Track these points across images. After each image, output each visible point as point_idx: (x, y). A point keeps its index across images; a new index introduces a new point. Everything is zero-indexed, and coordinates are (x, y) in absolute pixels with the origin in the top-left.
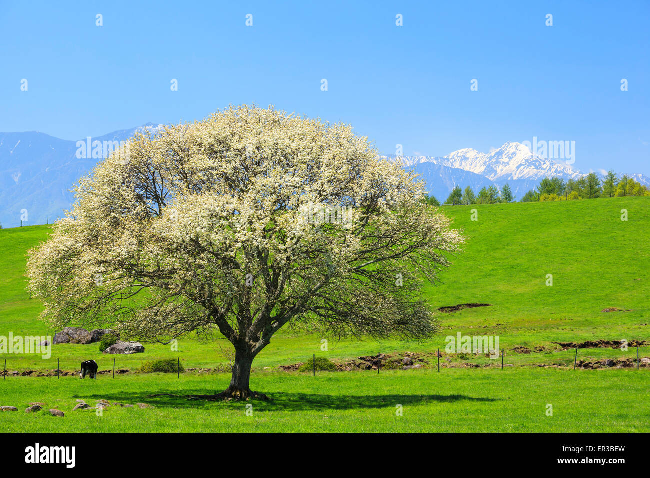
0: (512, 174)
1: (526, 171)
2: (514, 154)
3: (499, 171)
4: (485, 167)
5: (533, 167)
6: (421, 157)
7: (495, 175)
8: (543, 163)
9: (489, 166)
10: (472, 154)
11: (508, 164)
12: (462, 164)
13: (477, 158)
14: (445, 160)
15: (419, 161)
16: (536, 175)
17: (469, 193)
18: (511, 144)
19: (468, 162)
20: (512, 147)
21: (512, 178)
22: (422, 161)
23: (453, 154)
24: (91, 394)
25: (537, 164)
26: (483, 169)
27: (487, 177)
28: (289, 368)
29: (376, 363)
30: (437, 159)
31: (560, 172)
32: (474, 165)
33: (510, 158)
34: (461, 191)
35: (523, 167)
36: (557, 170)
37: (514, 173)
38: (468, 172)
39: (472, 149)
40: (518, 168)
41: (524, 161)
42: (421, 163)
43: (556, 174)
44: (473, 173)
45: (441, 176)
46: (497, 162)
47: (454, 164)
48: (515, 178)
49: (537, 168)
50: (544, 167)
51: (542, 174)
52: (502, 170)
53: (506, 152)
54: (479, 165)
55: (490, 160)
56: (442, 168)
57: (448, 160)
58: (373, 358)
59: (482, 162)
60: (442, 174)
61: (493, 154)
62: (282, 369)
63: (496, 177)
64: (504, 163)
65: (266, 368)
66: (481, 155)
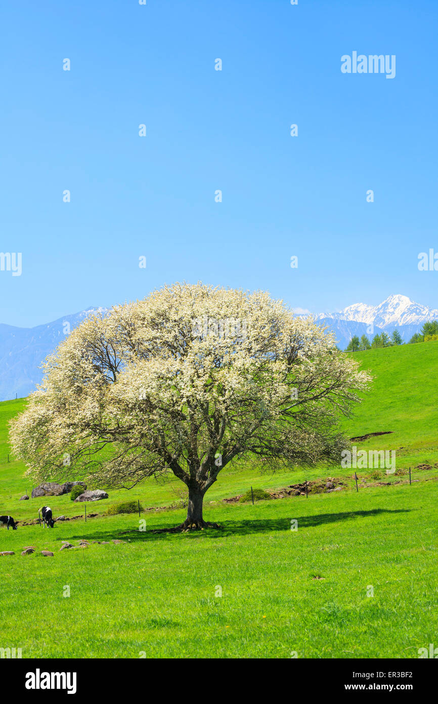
0: (397, 322)
1: (409, 318)
2: (398, 304)
3: (386, 320)
4: (374, 318)
5: (414, 314)
6: (320, 314)
7: (383, 324)
8: (422, 310)
9: (377, 317)
10: (362, 307)
11: (393, 313)
12: (355, 317)
13: (367, 311)
14: (340, 314)
15: (319, 317)
16: (418, 320)
17: (365, 341)
18: (394, 297)
19: (360, 315)
20: (395, 299)
22: (322, 318)
23: (346, 309)
24: (72, 536)
25: (418, 311)
27: (377, 325)
28: (231, 500)
29: (303, 489)
30: (333, 314)
32: (365, 317)
33: (395, 308)
34: (358, 339)
35: (406, 315)
36: (435, 315)
37: (399, 320)
38: (361, 323)
39: (361, 304)
40: (402, 316)
41: (406, 310)
42: (321, 319)
43: (434, 318)
44: (364, 323)
45: (338, 328)
46: (384, 313)
47: (348, 317)
48: (401, 325)
49: (417, 314)
50: (424, 313)
51: (423, 319)
52: (389, 319)
53: (391, 303)
54: (369, 316)
55: (378, 312)
56: (339, 322)
57: (343, 315)
58: (300, 485)
59: (371, 314)
60: (339, 327)
61: (380, 306)
62: (226, 501)
63: (384, 325)
64: (390, 312)
65: (211, 502)
66: (370, 308)
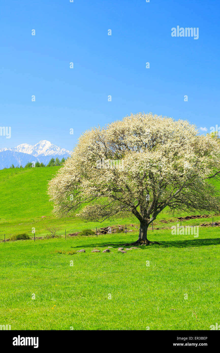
0: (44, 154)
1: (50, 152)
2: (45, 145)
3: (38, 152)
4: (33, 151)
5: (53, 150)
6: (5, 148)
7: (37, 154)
8: (57, 148)
9: (34, 151)
10: (26, 146)
11: (42, 149)
12: (22, 150)
13: (29, 148)
14: (15, 149)
16: (54, 154)
18: (43, 141)
19: (25, 150)
20: (43, 142)
21: (44, 155)
22: (5, 150)
23: (18, 146)
25: (55, 149)
26: (32, 152)
27: (33, 155)
30: (11, 149)
31: (64, 152)
32: (27, 150)
33: (43, 147)
35: (48, 150)
36: (63, 151)
37: (45, 153)
38: (25, 154)
39: (26, 144)
40: (46, 151)
41: (49, 148)
43: (62, 153)
44: (27, 154)
46: (38, 149)
47: (19, 150)
48: (45, 155)
49: (54, 150)
50: (58, 150)
51: (57, 153)
52: (40, 152)
53: (41, 144)
54: (30, 150)
55: (34, 148)
56: (14, 152)
57: (17, 149)
59: (31, 149)
60: (14, 155)
61: (36, 145)
63: (37, 155)
64: (40, 149)
66: (30, 146)
